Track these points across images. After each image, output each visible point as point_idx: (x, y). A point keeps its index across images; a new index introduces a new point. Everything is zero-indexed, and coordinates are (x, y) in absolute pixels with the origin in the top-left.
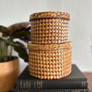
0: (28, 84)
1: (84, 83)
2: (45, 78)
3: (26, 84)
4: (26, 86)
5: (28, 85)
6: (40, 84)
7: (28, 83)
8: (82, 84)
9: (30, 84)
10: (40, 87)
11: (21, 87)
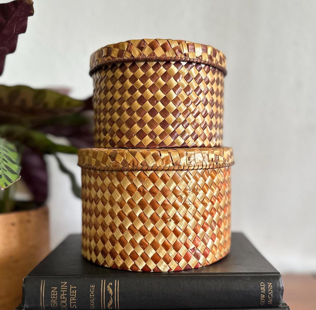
0: (68, 292)
1: (267, 289)
2: (141, 267)
3: (59, 290)
4: (59, 300)
5: (68, 297)
6: (111, 292)
7: (68, 289)
8: (260, 292)
9: (74, 293)
10: (111, 302)
11: (42, 303)
